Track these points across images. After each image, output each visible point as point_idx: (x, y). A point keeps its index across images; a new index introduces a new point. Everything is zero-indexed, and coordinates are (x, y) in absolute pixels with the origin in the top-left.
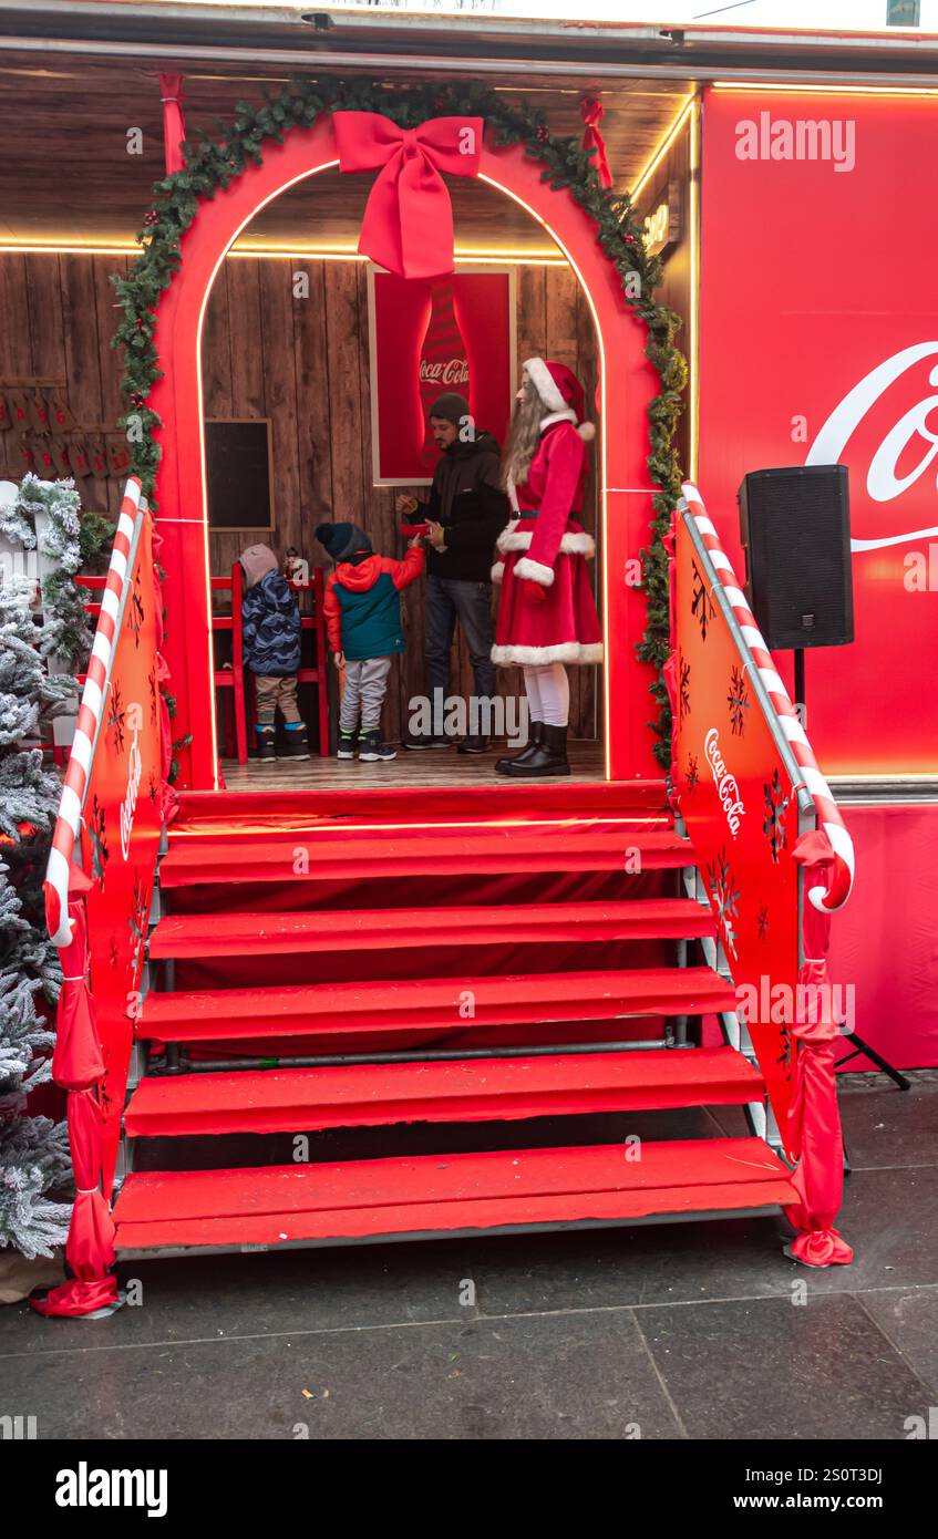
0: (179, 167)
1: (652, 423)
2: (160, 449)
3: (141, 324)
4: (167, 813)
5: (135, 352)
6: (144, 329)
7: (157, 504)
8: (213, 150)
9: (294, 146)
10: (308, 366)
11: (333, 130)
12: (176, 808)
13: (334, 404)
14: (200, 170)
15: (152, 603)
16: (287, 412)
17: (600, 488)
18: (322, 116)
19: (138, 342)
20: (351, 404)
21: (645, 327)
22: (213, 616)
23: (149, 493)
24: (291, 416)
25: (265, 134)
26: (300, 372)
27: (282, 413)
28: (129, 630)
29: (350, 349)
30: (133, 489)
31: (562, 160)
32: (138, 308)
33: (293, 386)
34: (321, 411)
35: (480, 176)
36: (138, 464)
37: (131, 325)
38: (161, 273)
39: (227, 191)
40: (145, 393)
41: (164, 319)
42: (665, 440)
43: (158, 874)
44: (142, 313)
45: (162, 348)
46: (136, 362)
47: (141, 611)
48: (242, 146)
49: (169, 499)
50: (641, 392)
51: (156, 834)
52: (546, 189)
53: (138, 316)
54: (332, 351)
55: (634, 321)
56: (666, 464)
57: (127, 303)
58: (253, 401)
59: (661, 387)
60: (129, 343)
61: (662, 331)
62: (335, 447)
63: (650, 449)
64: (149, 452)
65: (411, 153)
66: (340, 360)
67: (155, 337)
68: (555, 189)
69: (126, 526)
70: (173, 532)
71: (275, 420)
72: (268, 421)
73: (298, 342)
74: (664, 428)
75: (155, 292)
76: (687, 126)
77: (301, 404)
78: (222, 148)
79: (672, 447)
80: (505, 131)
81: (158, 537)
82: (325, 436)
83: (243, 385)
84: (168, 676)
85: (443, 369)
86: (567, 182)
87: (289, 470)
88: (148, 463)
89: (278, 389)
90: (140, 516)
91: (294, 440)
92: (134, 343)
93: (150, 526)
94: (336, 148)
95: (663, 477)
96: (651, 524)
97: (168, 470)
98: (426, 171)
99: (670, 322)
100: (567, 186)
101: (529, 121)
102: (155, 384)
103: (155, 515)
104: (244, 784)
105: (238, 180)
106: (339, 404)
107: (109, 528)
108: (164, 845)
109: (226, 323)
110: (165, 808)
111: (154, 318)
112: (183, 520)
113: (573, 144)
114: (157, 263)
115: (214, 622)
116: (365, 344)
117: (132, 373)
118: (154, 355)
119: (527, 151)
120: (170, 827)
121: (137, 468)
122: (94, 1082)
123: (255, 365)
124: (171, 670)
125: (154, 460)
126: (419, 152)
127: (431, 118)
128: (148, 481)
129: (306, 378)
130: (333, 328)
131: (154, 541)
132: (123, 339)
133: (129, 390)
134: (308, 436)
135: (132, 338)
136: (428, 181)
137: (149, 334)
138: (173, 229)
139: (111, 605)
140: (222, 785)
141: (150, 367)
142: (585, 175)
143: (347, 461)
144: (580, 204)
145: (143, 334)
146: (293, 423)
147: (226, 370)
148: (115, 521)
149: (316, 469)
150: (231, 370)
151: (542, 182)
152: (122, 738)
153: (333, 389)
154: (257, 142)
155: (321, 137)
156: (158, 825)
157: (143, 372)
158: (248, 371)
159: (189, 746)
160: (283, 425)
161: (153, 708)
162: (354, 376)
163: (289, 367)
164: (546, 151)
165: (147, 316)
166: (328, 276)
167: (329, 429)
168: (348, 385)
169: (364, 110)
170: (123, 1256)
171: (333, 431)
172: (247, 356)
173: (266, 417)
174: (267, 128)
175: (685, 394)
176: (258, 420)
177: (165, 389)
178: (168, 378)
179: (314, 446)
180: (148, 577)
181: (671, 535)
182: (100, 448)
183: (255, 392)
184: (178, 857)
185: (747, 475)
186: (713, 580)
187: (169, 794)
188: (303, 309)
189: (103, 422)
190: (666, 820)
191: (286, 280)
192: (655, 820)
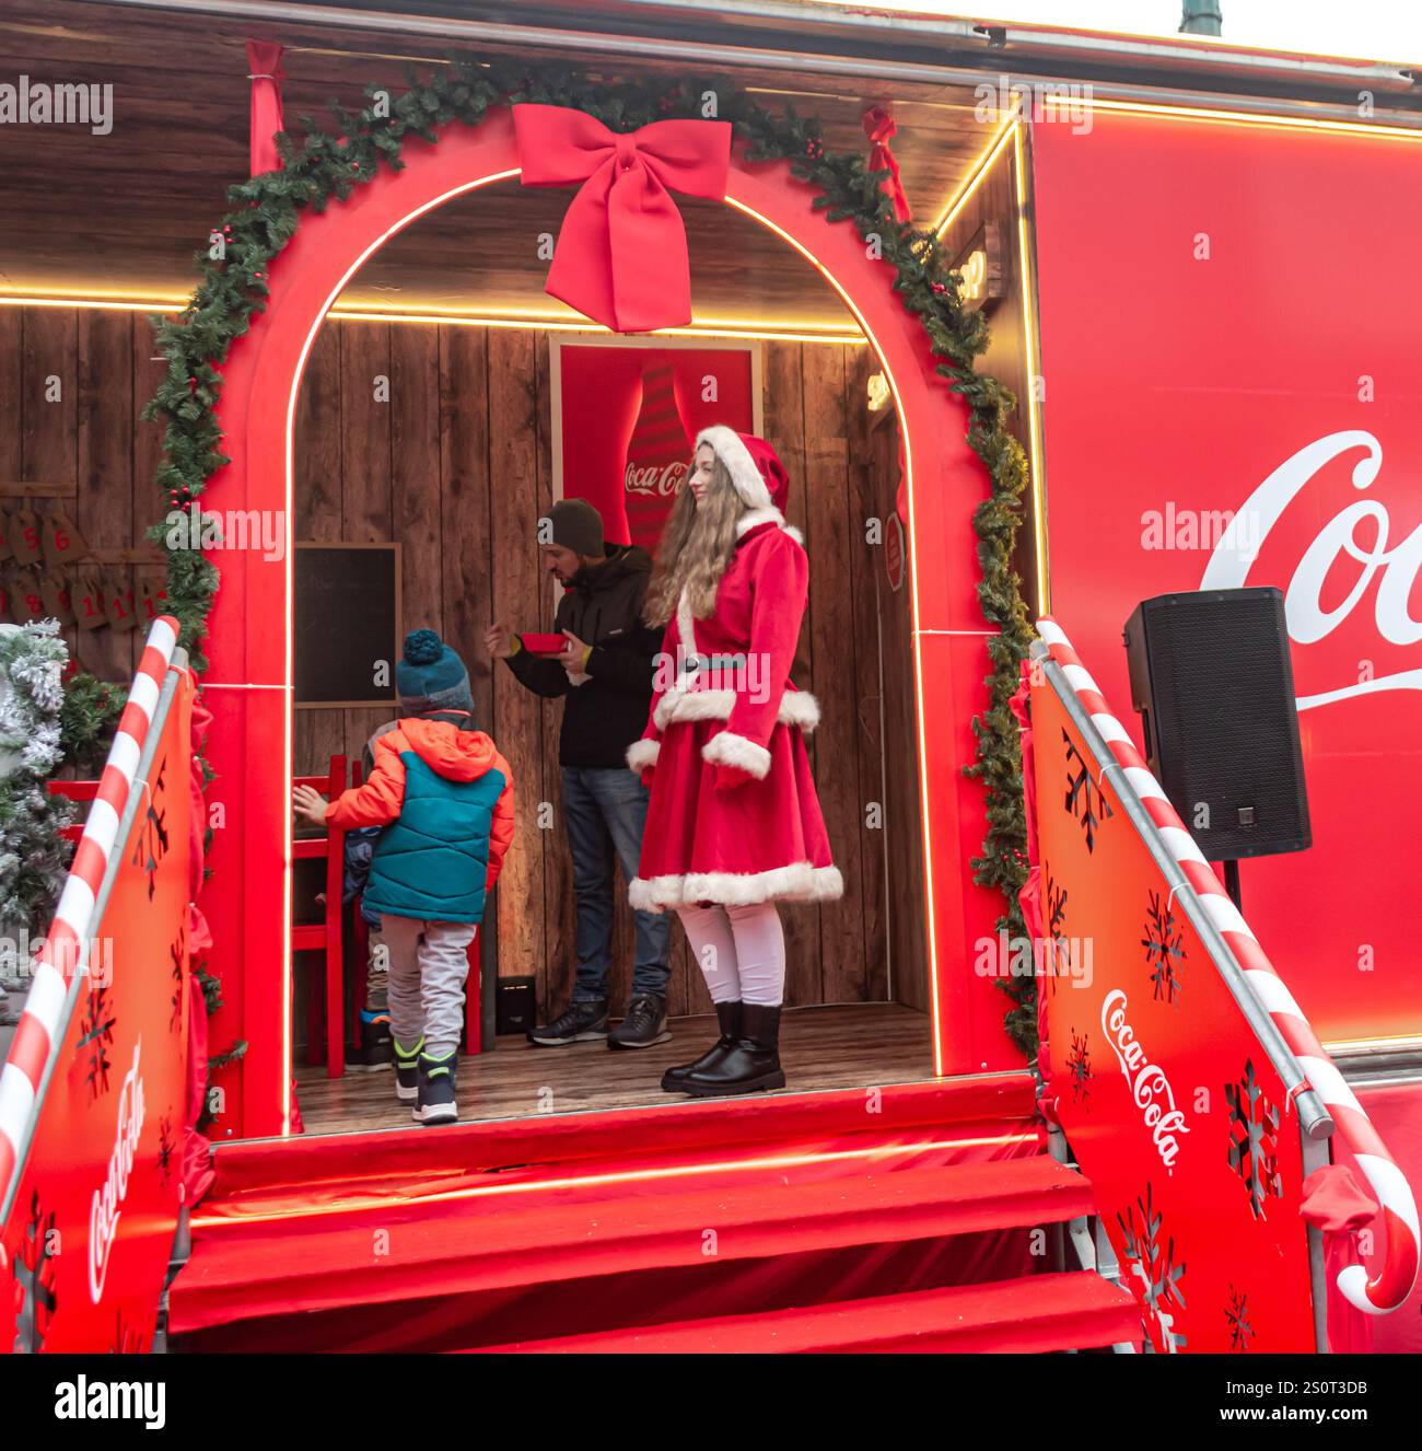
0: (271, 167)
1: (981, 536)
2: (217, 575)
3: (195, 386)
4: (190, 1188)
5: (184, 427)
6: (201, 392)
7: (206, 660)
8: (326, 146)
9: (452, 150)
10: (460, 470)
11: (512, 129)
12: (209, 1177)
13: (498, 522)
14: (305, 172)
15: (184, 821)
16: (426, 531)
17: (910, 628)
18: (494, 110)
19: (189, 411)
21: (965, 405)
22: (295, 837)
23: (193, 645)
24: (431, 538)
25: (409, 129)
26: (447, 478)
27: (418, 535)
28: (136, 864)
29: (525, 446)
30: (162, 636)
31: (844, 185)
32: (192, 363)
33: (436, 496)
34: (479, 533)
35: (728, 199)
36: (178, 598)
37: (178, 387)
38: (234, 312)
39: (345, 203)
40: (196, 487)
41: (237, 381)
42: (1002, 560)
43: (167, 1306)
44: (199, 370)
45: (229, 424)
46: (183, 442)
47: (163, 836)
48: (371, 143)
49: (226, 649)
50: (963, 495)
51: (170, 1225)
52: (820, 220)
53: (192, 375)
54: (497, 450)
55: (949, 398)
56: (1004, 594)
57: (175, 353)
58: (374, 519)
59: (992, 487)
60: (171, 414)
61: (989, 411)
62: (498, 583)
63: (980, 573)
64: (196, 580)
65: (627, 163)
66: (508, 462)
67: (216, 406)
68: (833, 221)
69: (145, 693)
70: (231, 704)
71: (407, 546)
72: (397, 547)
73: (446, 437)
74: (1000, 544)
75: (222, 339)
76: (1010, 152)
77: (448, 523)
78: (341, 145)
79: (1010, 571)
80: (762, 143)
81: (203, 712)
82: (482, 566)
83: (358, 495)
84: (209, 944)
86: (851, 212)
87: (427, 616)
88: (195, 596)
89: (413, 501)
90: (172, 678)
91: (435, 575)
92: (181, 412)
93: (191, 693)
94: (516, 153)
95: (1000, 612)
96: (988, 681)
97: (228, 608)
98: (651, 188)
99: (1002, 402)
100: (849, 218)
101: (796, 132)
102: (214, 475)
103: (201, 676)
105: (363, 188)
106: (505, 522)
107: (117, 699)
108: (184, 1244)
109: (337, 409)
110: (188, 1179)
111: (217, 377)
112: (250, 686)
113: (857, 164)
114: (227, 299)
115: (295, 848)
116: (545, 440)
117: (175, 458)
118: (214, 432)
119: (793, 171)
120: (197, 1209)
121: (174, 605)
123: (378, 468)
124: (213, 933)
125: (205, 591)
126: (638, 162)
127: (656, 120)
128: (193, 624)
129: (456, 487)
130: (499, 420)
131: (196, 719)
132: (164, 408)
133: (168, 484)
134: (458, 567)
135: (179, 405)
136: (652, 201)
137: (208, 400)
138: (256, 251)
139: (104, 827)
140: (297, 1126)
141: (205, 449)
142: (876, 205)
143: (516, 602)
145: (198, 400)
146: (435, 549)
147: (335, 474)
148: (126, 682)
149: (469, 615)
150: (342, 474)
151: (815, 210)
153: (496, 503)
154: (396, 139)
155: (493, 139)
156: (173, 1211)
157: (195, 457)
158: (368, 476)
159: (241, 1061)
160: (419, 552)
161: (177, 1002)
162: (528, 484)
163: (430, 470)
164: (821, 171)
165: (207, 375)
166: (492, 349)
167: (491, 557)
168: (519, 496)
169: (558, 103)
171: (496, 560)
172: (367, 455)
173: (392, 540)
174: (411, 120)
175: (1026, 497)
176: (380, 543)
177: (232, 484)
178: (236, 468)
179: (466, 581)
180: (180, 779)
181: (1022, 695)
182: (124, 586)
183: (378, 506)
184: (203, 1273)
185: (1142, 603)
186: (1103, 758)
187: (197, 1150)
188: (455, 392)
189: (133, 546)
190: (1034, 1137)
191: (430, 352)
192: (1019, 1138)
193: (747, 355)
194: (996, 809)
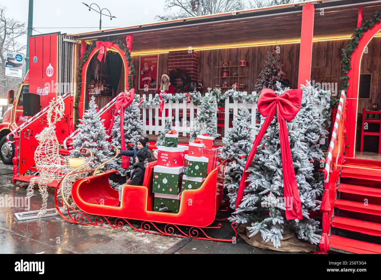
0: (360, 26)
2: (349, 84)
3: (348, 58)
4: (343, 161)
5: (347, 64)
6: (348, 59)
7: (348, 95)
8: (369, 21)
12: (345, 161)
15: (345, 117)
16: (377, 72)
19: (347, 62)
23: (346, 93)
28: (341, 121)
30: (343, 92)
32: (347, 55)
37: (345, 59)
38: (353, 47)
39: (371, 29)
40: (347, 72)
41: (353, 57)
43: (340, 174)
44: (348, 56)
45: (352, 63)
46: (346, 66)
47: (343, 118)
48: (376, 19)
49: (350, 94)
51: (340, 166)
53: (347, 56)
57: (345, 54)
60: (345, 62)
64: (346, 84)
67: (350, 61)
69: (341, 100)
70: (350, 101)
75: (352, 51)
78: (371, 20)
81: (347, 102)
84: (346, 132)
88: (346, 87)
90: (344, 98)
93: (346, 100)
97: (351, 88)
102: (349, 70)
103: (347, 97)
105: (374, 26)
107: (338, 100)
111: (351, 57)
112: (352, 99)
114: (353, 46)
117: (345, 68)
118: (350, 64)
120: (343, 164)
121: (344, 87)
122: (328, 211)
124: (347, 131)
125: (348, 86)
128: (346, 90)
131: (346, 103)
132: (343, 61)
133: (343, 72)
137: (349, 60)
138: (357, 38)
140: (355, 156)
141: (349, 67)
145: (348, 60)
152: (338, 144)
156: (341, 164)
157: (347, 68)
159: (349, 147)
161: (343, 138)
177: (352, 71)
178: (352, 69)
180: (344, 111)
182: (330, 81)
184: (344, 171)
187: (343, 157)
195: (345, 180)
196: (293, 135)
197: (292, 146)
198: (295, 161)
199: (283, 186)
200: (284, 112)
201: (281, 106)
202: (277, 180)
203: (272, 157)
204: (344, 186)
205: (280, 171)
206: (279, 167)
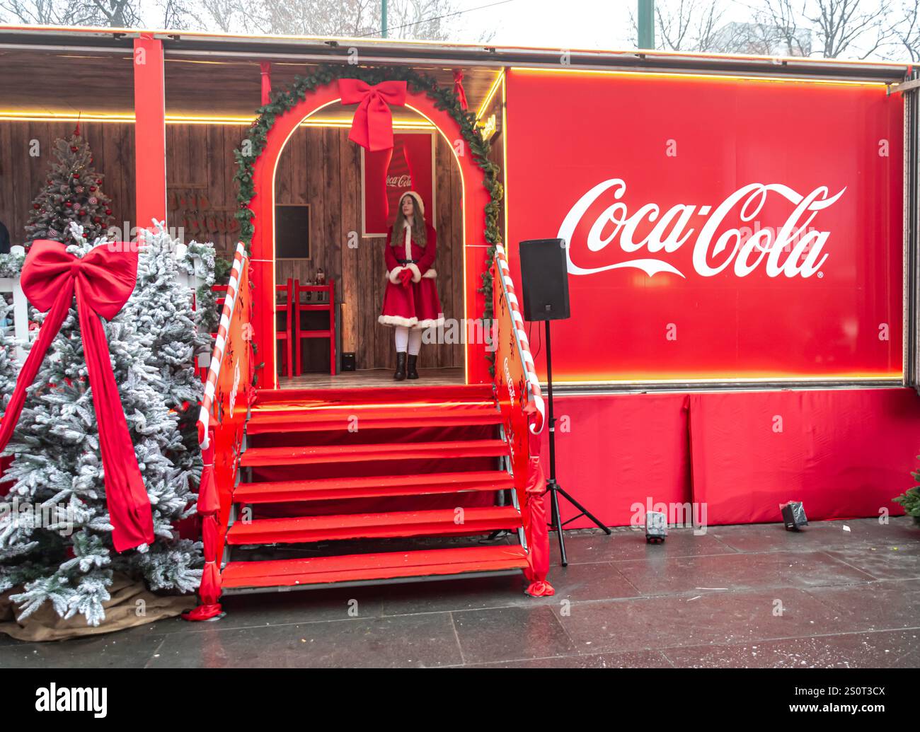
0: (267, 102)
1: (486, 216)
2: (254, 228)
3: (247, 171)
4: (251, 400)
5: (243, 184)
6: (248, 173)
7: (251, 252)
8: (283, 95)
9: (321, 93)
10: (330, 178)
11: (338, 85)
12: (255, 398)
13: (343, 196)
14: (277, 104)
15: (247, 300)
16: (319, 200)
17: (462, 244)
18: (333, 80)
19: (246, 179)
20: (351, 197)
21: (483, 171)
22: (277, 304)
23: (247, 249)
24: (321, 202)
25: (307, 88)
26: (326, 181)
27: (316, 201)
28: (237, 312)
29: (352, 170)
30: (240, 248)
31: (444, 98)
32: (246, 165)
33: (322, 188)
34: (336, 200)
35: (406, 105)
36: (243, 234)
37: (242, 172)
38: (257, 148)
39: (289, 112)
40: (248, 202)
41: (258, 169)
42: (493, 223)
43: (246, 428)
44: (248, 167)
45: (256, 183)
46: (244, 188)
47: (242, 304)
48: (296, 93)
49: (257, 250)
50: (481, 200)
51: (244, 410)
52: (437, 110)
53: (246, 168)
54: (342, 171)
55: (479, 169)
56: (494, 234)
57: (241, 162)
58: (301, 195)
59: (490, 199)
60: (241, 180)
61: (491, 173)
62: (343, 218)
63: (485, 227)
64: (248, 229)
65: (374, 96)
66: (346, 175)
67: (253, 177)
68: (441, 110)
69: (237, 265)
70: (258, 266)
71: (313, 205)
72: (309, 205)
73: (325, 167)
74: (492, 217)
75: (254, 156)
76: (501, 85)
77: (326, 197)
78: (287, 94)
79: (496, 226)
80: (417, 86)
81: (251, 269)
82: (337, 212)
83: (297, 187)
84: (254, 334)
85: (398, 180)
86: (446, 107)
87: (319, 229)
88: (248, 235)
89: (314, 189)
90: (243, 260)
91: (322, 215)
92: (243, 180)
93: (248, 263)
94: (340, 94)
95: (491, 239)
96: (486, 262)
97: (257, 237)
98: (381, 103)
99: (495, 170)
100: (445, 109)
101: (428, 83)
102: (253, 199)
103: (250, 258)
104: (289, 386)
105: (294, 108)
106: (345, 196)
107: (229, 265)
108: (249, 415)
110: (250, 397)
111: (253, 169)
112: (263, 260)
113: (448, 92)
115: (277, 307)
116: (359, 167)
117: (242, 193)
118: (253, 185)
119: (428, 94)
120: (254, 405)
121: (242, 236)
122: (215, 512)
123: (303, 178)
124: (255, 331)
125: (251, 232)
126: (377, 95)
127: (383, 81)
128: (248, 242)
129: (329, 184)
130: (343, 160)
131: (249, 271)
132: (238, 178)
133: (240, 201)
134: (330, 212)
135: (243, 178)
136: (382, 108)
137: (251, 176)
138: (263, 130)
139: (230, 302)
140: (278, 386)
141: (250, 190)
142: (454, 105)
143: (349, 225)
144: (453, 117)
145: (248, 176)
146: (322, 207)
147: (289, 180)
148: (232, 261)
149: (333, 229)
150: (291, 180)
151: (435, 107)
152: (232, 362)
153: (342, 190)
154: (303, 92)
155: (333, 88)
156: (246, 405)
157: (247, 193)
158: (300, 181)
159: (263, 368)
160: (316, 207)
161: (246, 349)
162: (353, 183)
163: (320, 179)
164: (436, 95)
165: (250, 168)
166: (341, 134)
167: (340, 209)
168: (350, 186)
169: (353, 78)
170: (225, 593)
171: (342, 210)
172: (299, 173)
173: (308, 203)
174: (308, 86)
175: (502, 202)
176: (304, 204)
177: (257, 200)
178: (259, 197)
179: (332, 217)
180: (246, 288)
181: (492, 268)
182: (223, 219)
183: (303, 191)
184: (257, 421)
185: (520, 243)
186: (506, 289)
187: (252, 390)
188: (328, 150)
189: (225, 205)
190: (492, 403)
191: (320, 136)
192: (487, 403)
193: (430, 136)
194: (488, 303)
195: (258, 441)
196: (121, 351)
197: (122, 379)
198: (131, 413)
199: (102, 474)
200: (95, 298)
201: (86, 283)
202: (87, 463)
203: (68, 410)
204: (255, 452)
205: (93, 442)
206: (89, 431)
